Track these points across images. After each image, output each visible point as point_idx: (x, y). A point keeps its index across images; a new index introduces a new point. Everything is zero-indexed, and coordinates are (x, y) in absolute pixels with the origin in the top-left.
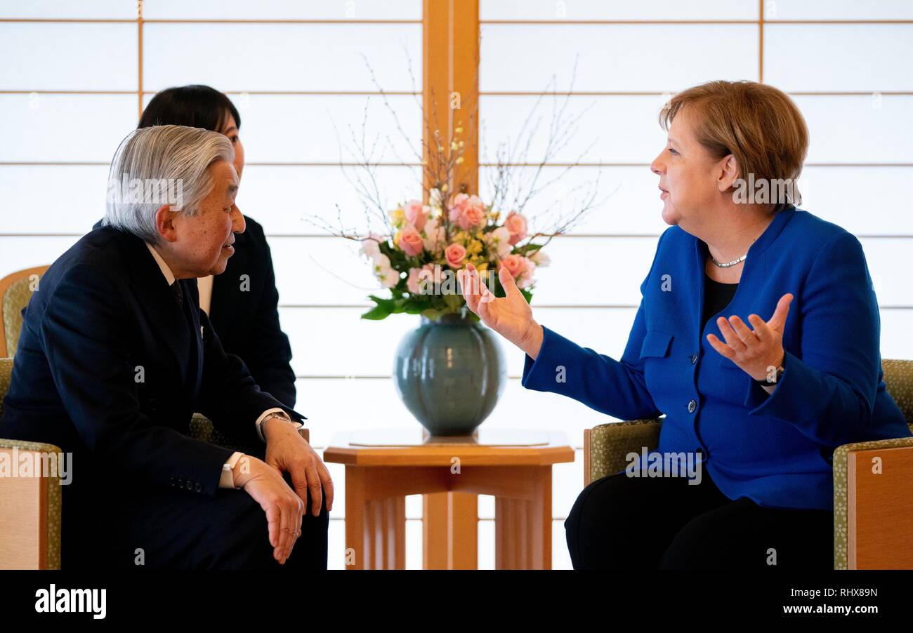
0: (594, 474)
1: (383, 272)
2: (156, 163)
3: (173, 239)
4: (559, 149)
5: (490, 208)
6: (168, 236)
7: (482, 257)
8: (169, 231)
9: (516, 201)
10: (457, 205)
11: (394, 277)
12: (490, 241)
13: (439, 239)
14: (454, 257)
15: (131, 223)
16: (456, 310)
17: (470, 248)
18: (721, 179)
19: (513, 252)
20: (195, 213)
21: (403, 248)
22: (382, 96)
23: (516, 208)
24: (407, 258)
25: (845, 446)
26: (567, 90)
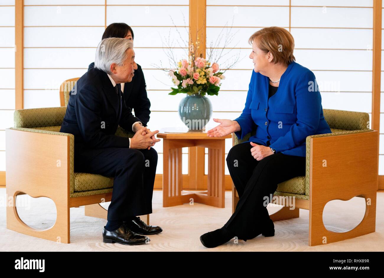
0: (235, 143)
1: (175, 81)
2: (110, 51)
4: (228, 44)
5: (207, 62)
6: (114, 72)
7: (204, 77)
8: (114, 71)
9: (215, 59)
10: (197, 61)
11: (178, 82)
12: (207, 72)
13: (192, 71)
14: (196, 76)
16: (197, 92)
17: (201, 74)
18: (269, 59)
19: (214, 75)
20: (122, 65)
21: (181, 74)
22: (175, 27)
23: (215, 62)
24: (182, 77)
25: (310, 136)
26: (231, 26)
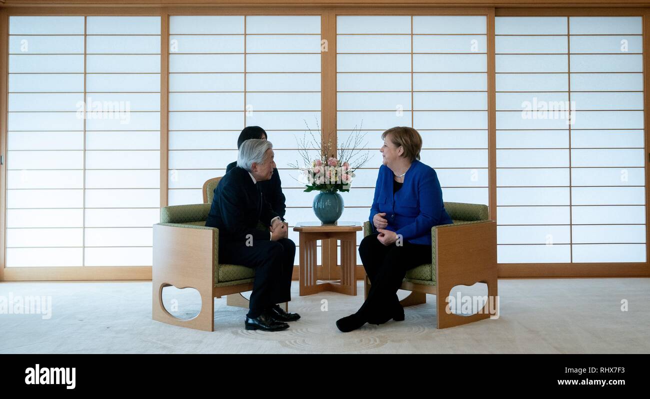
3: (256, 171)
4: (358, 145)
5: (339, 161)
8: (255, 169)
9: (346, 159)
10: (330, 160)
15: (245, 167)
18: (399, 152)
20: (262, 164)
22: (310, 131)
26: (360, 129)
